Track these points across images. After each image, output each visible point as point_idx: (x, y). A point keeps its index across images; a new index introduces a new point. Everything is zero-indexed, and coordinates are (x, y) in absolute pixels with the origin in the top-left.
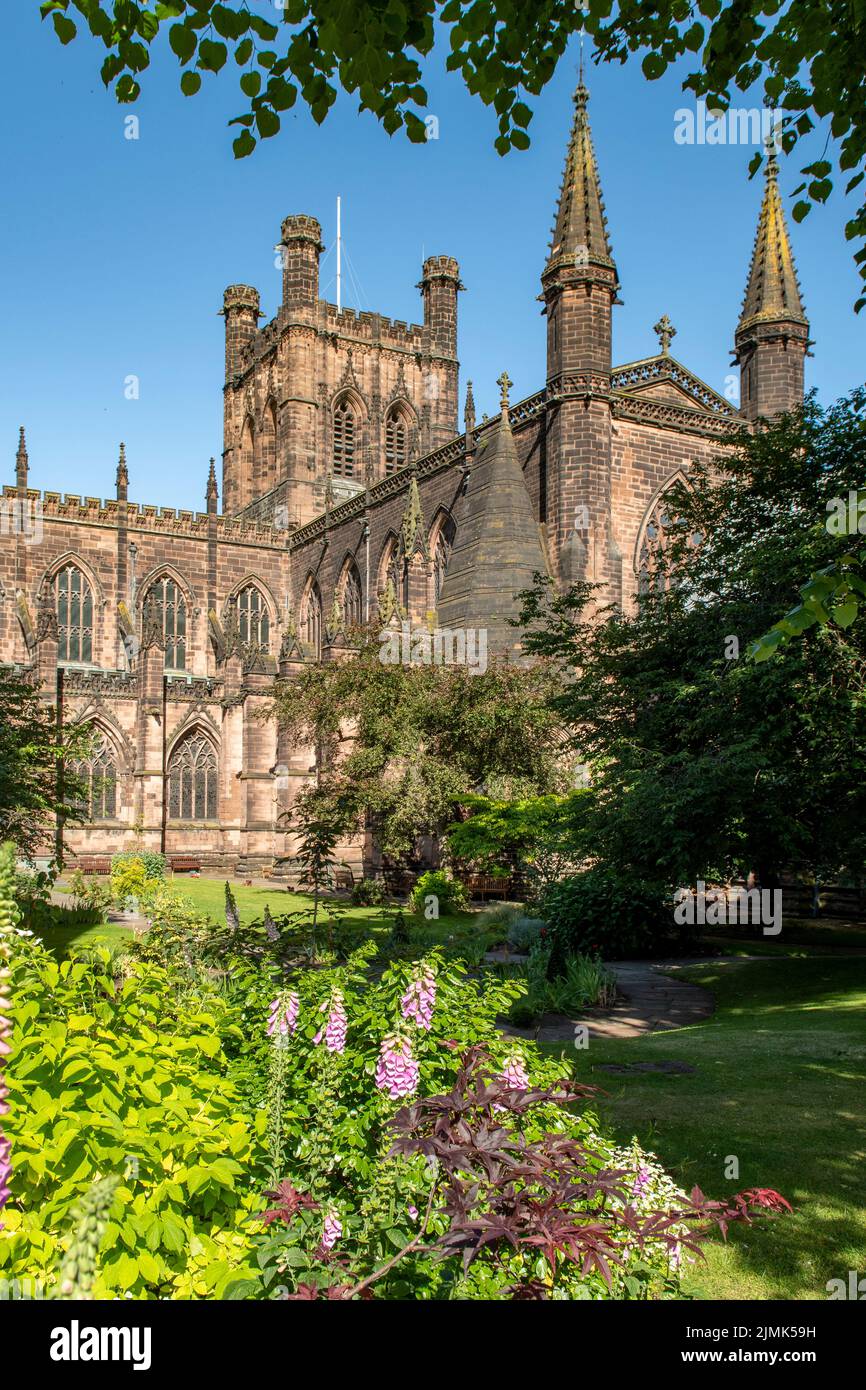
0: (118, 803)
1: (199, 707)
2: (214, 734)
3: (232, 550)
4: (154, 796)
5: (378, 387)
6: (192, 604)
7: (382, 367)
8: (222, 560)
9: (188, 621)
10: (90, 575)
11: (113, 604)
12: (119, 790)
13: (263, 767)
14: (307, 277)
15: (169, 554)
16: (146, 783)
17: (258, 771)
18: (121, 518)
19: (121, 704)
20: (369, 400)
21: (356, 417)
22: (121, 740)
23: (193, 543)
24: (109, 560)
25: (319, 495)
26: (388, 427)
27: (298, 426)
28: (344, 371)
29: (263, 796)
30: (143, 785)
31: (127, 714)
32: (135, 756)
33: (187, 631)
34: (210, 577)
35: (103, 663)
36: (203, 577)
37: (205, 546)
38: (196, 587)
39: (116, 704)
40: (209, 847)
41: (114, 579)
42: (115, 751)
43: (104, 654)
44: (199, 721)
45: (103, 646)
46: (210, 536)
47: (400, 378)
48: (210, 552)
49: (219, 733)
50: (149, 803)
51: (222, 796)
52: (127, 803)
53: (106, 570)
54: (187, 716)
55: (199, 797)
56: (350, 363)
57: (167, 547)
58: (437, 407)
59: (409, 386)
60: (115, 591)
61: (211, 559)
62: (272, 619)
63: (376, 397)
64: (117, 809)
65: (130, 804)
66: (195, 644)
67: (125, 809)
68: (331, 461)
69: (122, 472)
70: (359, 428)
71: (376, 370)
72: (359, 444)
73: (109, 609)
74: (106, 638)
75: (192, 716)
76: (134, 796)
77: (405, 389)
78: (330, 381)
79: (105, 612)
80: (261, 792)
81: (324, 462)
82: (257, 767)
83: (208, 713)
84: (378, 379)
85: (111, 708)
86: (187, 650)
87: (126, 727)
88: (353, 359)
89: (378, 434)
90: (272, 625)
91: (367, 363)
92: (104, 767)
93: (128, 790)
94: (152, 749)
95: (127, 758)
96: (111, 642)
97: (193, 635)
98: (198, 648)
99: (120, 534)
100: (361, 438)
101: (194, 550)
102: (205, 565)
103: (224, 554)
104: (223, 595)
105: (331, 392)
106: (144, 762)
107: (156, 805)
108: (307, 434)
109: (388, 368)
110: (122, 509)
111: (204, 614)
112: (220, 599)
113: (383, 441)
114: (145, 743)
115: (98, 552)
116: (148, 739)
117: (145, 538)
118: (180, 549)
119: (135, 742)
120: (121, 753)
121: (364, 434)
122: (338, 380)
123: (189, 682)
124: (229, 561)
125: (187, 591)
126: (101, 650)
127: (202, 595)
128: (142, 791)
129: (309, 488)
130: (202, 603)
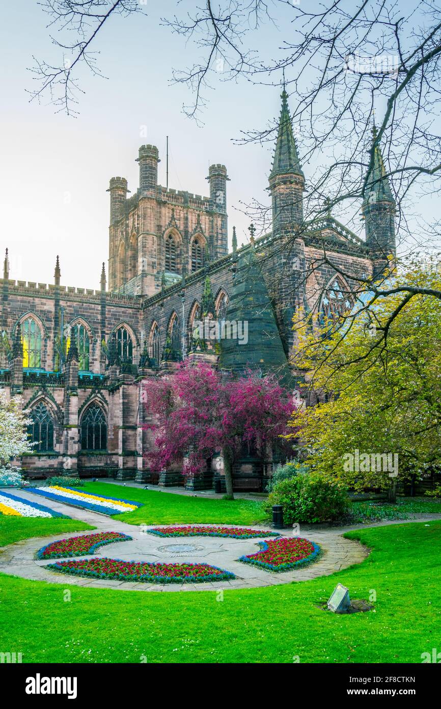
0: (55, 442)
1: (97, 391)
2: (105, 405)
3: (114, 309)
4: (73, 438)
5: (187, 227)
6: (93, 337)
7: (190, 217)
8: (108, 314)
9: (91, 346)
10: (40, 323)
11: (52, 338)
12: (55, 435)
13: (130, 422)
14: (151, 174)
15: (81, 311)
16: (69, 432)
17: (128, 425)
18: (57, 294)
19: (56, 390)
20: (183, 233)
21: (176, 241)
22: (56, 409)
23: (93, 306)
24: (50, 315)
25: (158, 280)
26: (193, 246)
27: (147, 246)
28: (170, 219)
29: (130, 438)
30: (67, 433)
31: (59, 396)
32: (63, 417)
33: (90, 351)
34: (102, 323)
35: (47, 368)
36: (98, 323)
37: (99, 308)
38: (95, 328)
39: (53, 390)
40: (102, 464)
41: (52, 325)
42: (53, 415)
43: (47, 364)
44: (97, 398)
45: (47, 359)
46: (101, 302)
47: (198, 223)
48: (102, 310)
49: (107, 404)
50: (71, 442)
51: (109, 437)
52: (59, 442)
53: (49, 320)
54: (90, 396)
55: (97, 438)
56: (173, 215)
57: (80, 308)
58: (217, 237)
59: (203, 226)
60: (53, 331)
61: (103, 313)
62: (134, 344)
63: (186, 232)
64: (54, 446)
65: (61, 442)
66: (94, 357)
67: (58, 445)
68: (164, 263)
69: (58, 270)
70: (178, 247)
71: (186, 219)
72: (178, 255)
73: (50, 340)
74: (48, 355)
75: (93, 395)
76: (63, 438)
77: (201, 228)
78: (163, 224)
79: (48, 341)
80: (129, 435)
81: (160, 264)
82: (127, 422)
83: (101, 394)
84: (187, 223)
85: (51, 392)
86: (90, 361)
87: (58, 402)
88: (175, 214)
89: (188, 250)
90: (135, 347)
91: (182, 215)
92: (47, 423)
93: (60, 435)
94: (72, 414)
95: (59, 418)
96: (51, 358)
97: (94, 353)
98: (96, 360)
99: (56, 302)
100: (179, 252)
101: (94, 309)
102: (99, 317)
103: (109, 311)
104: (109, 332)
105: (163, 229)
106: (68, 420)
107: (75, 443)
108: (152, 250)
109: (192, 218)
110: (57, 289)
111: (99, 342)
112: (107, 334)
113: (190, 254)
114: (68, 410)
115: (44, 311)
116: (70, 408)
117: (69, 303)
118: (87, 309)
119: (63, 410)
120: (56, 416)
121: (181, 250)
122: (167, 223)
123: (92, 378)
124: (112, 315)
125: (90, 331)
126: (46, 361)
127: (98, 332)
128: (67, 435)
129: (153, 278)
130: (98, 336)
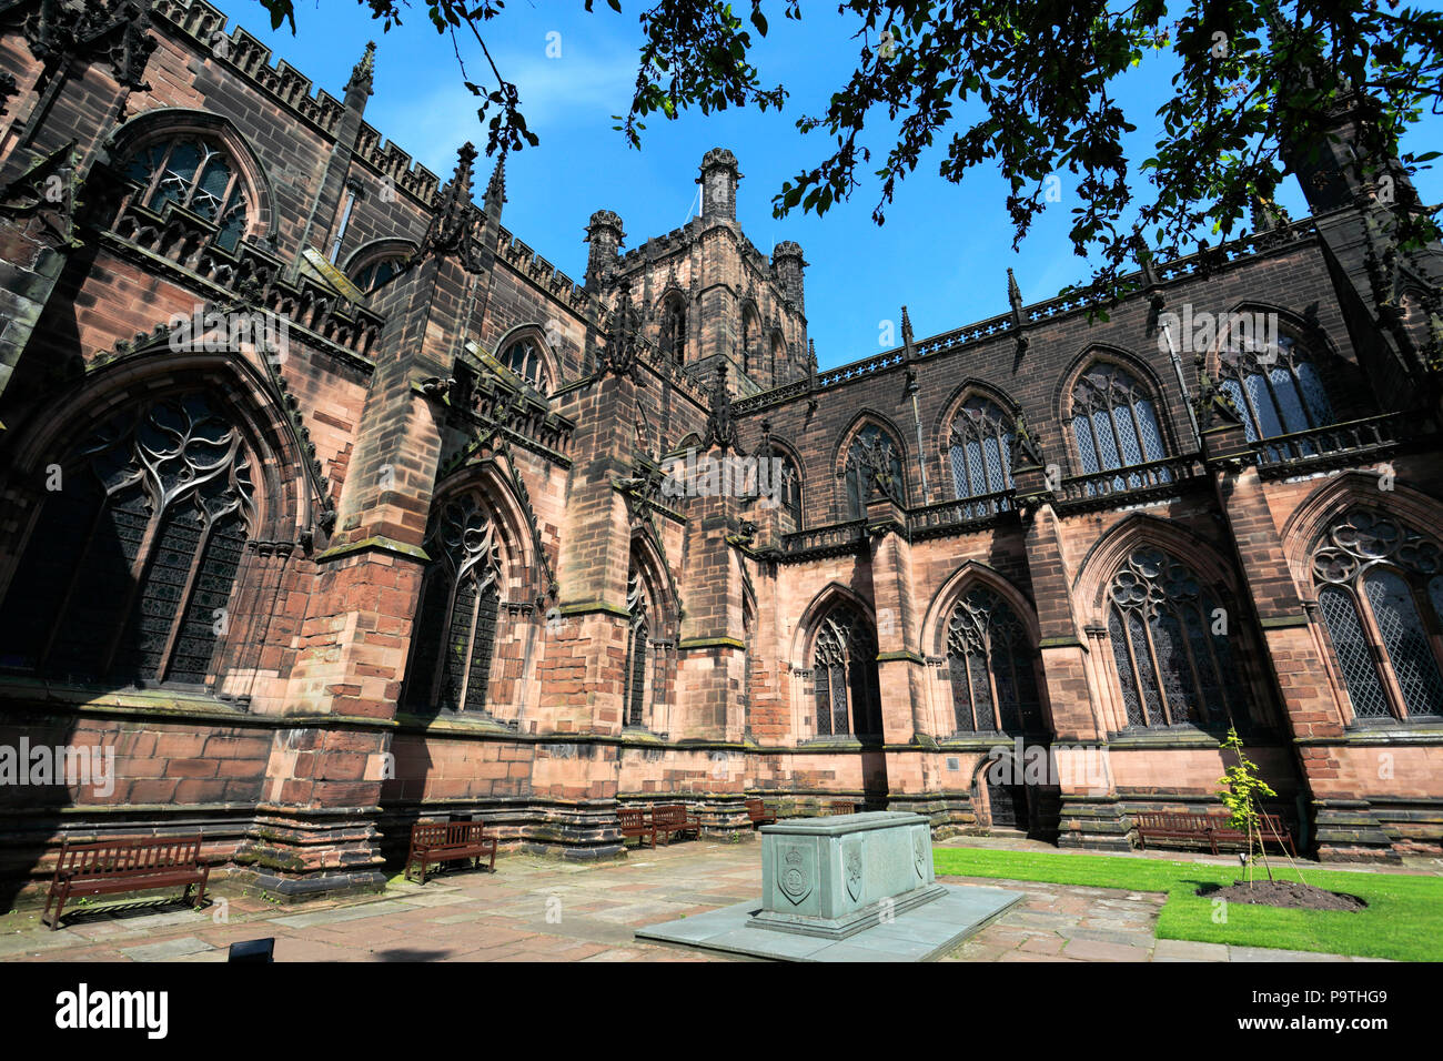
3: (682, 400)
5: (768, 311)
6: (646, 444)
8: (673, 406)
10: (552, 364)
18: (591, 312)
20: (762, 319)
21: (750, 329)
24: (575, 354)
25: (740, 379)
27: (727, 309)
28: (748, 286)
31: (674, 544)
34: (663, 419)
37: (660, 384)
38: (652, 426)
46: (663, 375)
48: (665, 393)
53: (571, 364)
56: (752, 282)
58: (798, 349)
59: (781, 323)
61: (665, 400)
70: (754, 340)
71: (767, 298)
72: (754, 353)
85: (658, 527)
89: (770, 349)
99: (587, 330)
100: (755, 348)
101: (651, 383)
102: (659, 405)
103: (675, 401)
104: (673, 444)
105: (742, 296)
110: (594, 303)
112: (669, 448)
115: (566, 340)
121: (759, 345)
122: (745, 291)
124: (678, 409)
125: (643, 428)
127: (655, 438)
130: (655, 445)
